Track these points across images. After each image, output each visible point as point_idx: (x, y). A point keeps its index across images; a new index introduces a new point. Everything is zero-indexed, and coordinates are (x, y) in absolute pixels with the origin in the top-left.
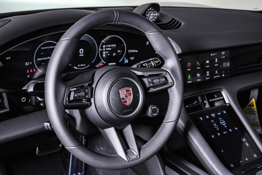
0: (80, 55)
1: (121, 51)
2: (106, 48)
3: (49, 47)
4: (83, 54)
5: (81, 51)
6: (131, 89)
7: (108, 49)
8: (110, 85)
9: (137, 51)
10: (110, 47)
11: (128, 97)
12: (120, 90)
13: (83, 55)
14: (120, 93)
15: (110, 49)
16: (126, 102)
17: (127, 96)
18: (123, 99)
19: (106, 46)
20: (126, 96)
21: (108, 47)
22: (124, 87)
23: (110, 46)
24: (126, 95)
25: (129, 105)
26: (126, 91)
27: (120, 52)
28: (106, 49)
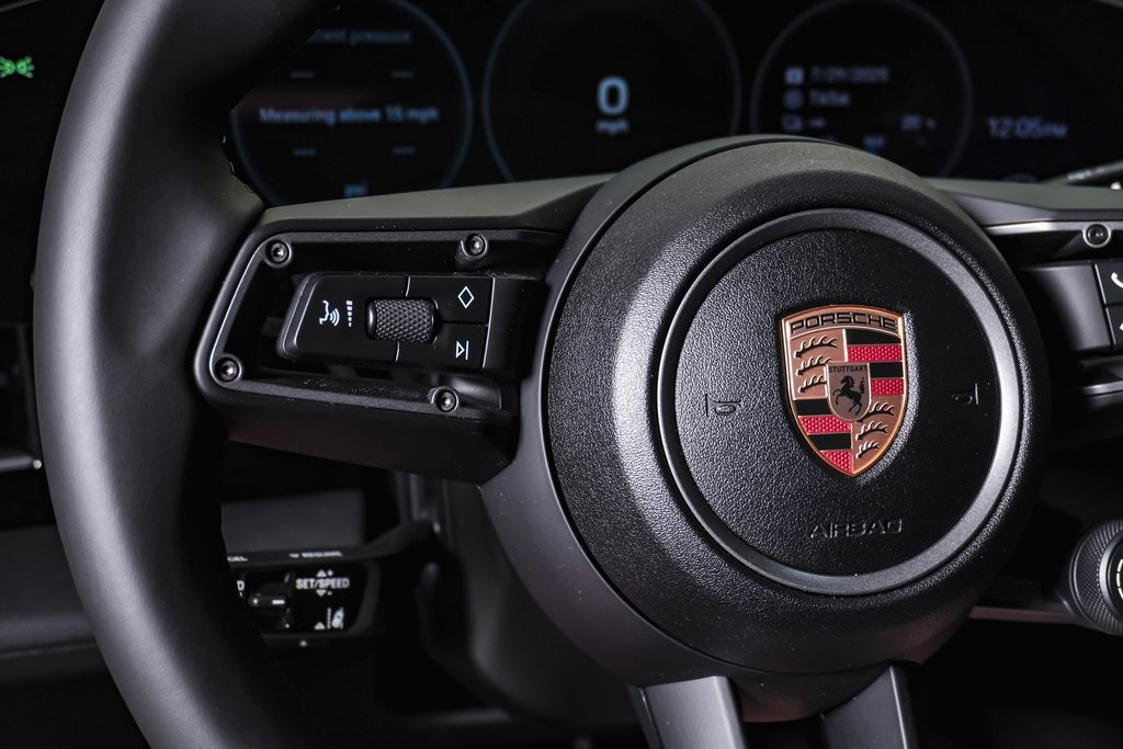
0: (603, 126)
1: (931, 124)
2: (806, 87)
3: (356, 37)
4: (625, 115)
5: (613, 95)
6: (903, 326)
7: (823, 99)
8: (691, 262)
9: (1059, 131)
10: (839, 86)
11: (871, 403)
12: (786, 326)
13: (622, 125)
14: (790, 355)
15: (843, 100)
16: (842, 441)
17: (856, 388)
18: (820, 407)
19: (807, 75)
20: (849, 391)
21: (824, 86)
22: (839, 302)
23: (838, 73)
24: (848, 381)
25: (874, 474)
26: (855, 337)
27: (923, 128)
28: (807, 98)
